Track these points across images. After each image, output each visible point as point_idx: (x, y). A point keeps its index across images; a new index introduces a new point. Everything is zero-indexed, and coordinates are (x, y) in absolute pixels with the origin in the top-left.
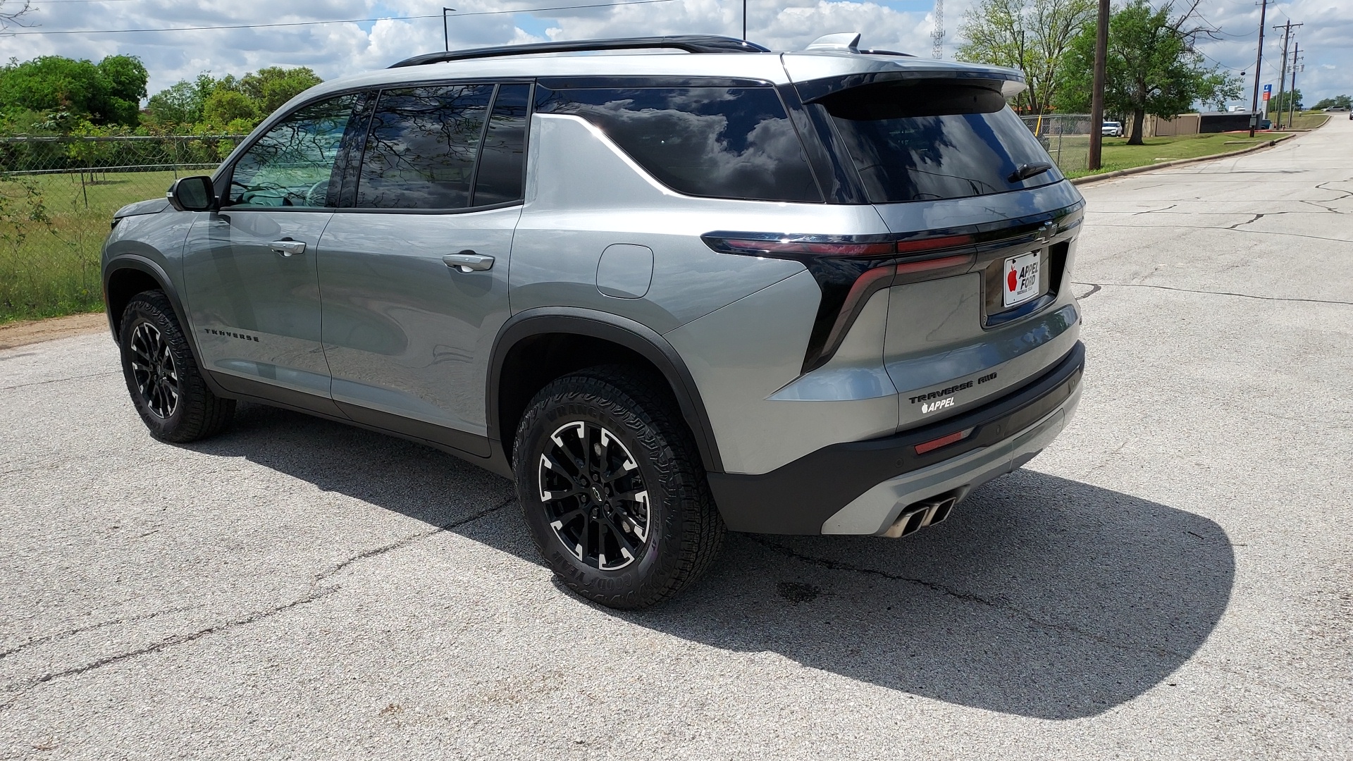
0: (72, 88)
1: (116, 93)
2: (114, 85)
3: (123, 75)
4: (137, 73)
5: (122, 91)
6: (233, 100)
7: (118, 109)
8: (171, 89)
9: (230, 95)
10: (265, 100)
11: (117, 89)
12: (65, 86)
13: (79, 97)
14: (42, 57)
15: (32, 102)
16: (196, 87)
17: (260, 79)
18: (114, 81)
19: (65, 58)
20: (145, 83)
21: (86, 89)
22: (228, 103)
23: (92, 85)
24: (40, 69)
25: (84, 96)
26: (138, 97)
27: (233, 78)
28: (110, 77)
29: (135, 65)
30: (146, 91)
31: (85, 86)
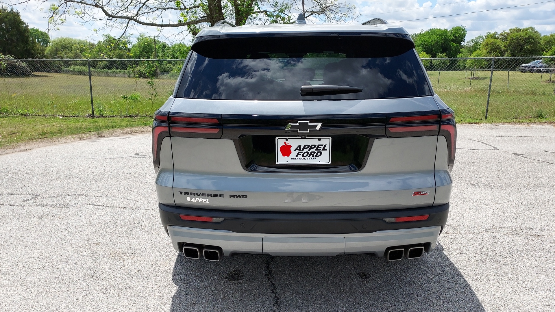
0: (438, 40)
1: (453, 41)
2: (453, 38)
3: (457, 34)
4: (463, 33)
5: (455, 40)
6: (493, 42)
7: (452, 47)
8: (475, 39)
9: (493, 40)
10: (507, 42)
11: (454, 40)
12: (436, 39)
13: (440, 43)
14: (431, 29)
15: (424, 45)
16: (485, 37)
17: (508, 33)
18: (454, 36)
19: (439, 29)
20: (465, 36)
21: (443, 40)
22: (491, 44)
23: (445, 38)
24: (429, 33)
25: (441, 43)
26: (461, 42)
27: (497, 33)
28: (453, 35)
29: (463, 30)
30: (464, 40)
31: (443, 39)
